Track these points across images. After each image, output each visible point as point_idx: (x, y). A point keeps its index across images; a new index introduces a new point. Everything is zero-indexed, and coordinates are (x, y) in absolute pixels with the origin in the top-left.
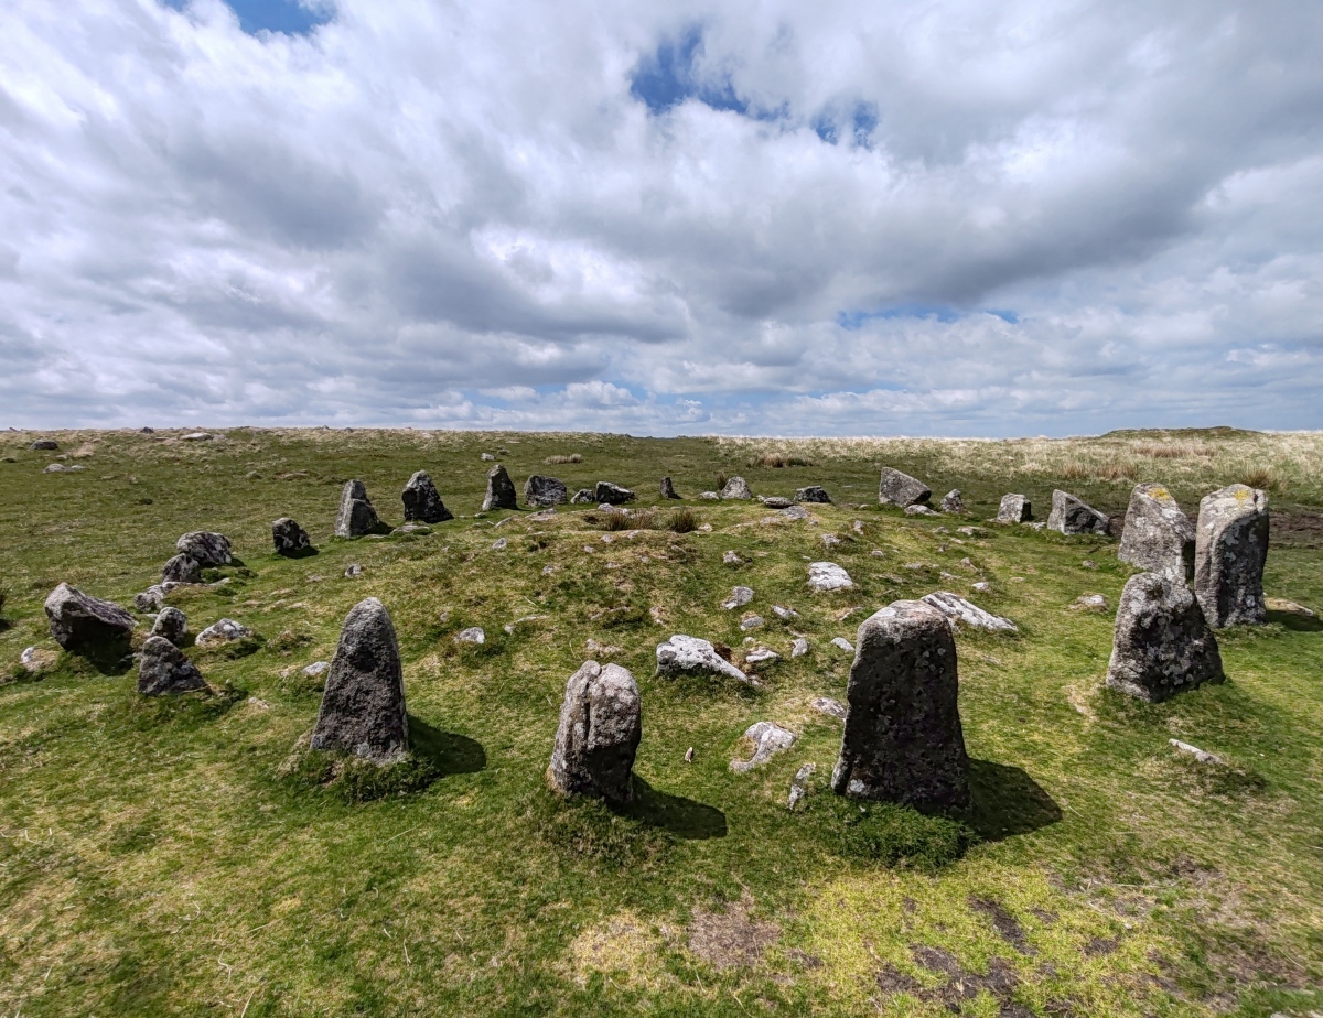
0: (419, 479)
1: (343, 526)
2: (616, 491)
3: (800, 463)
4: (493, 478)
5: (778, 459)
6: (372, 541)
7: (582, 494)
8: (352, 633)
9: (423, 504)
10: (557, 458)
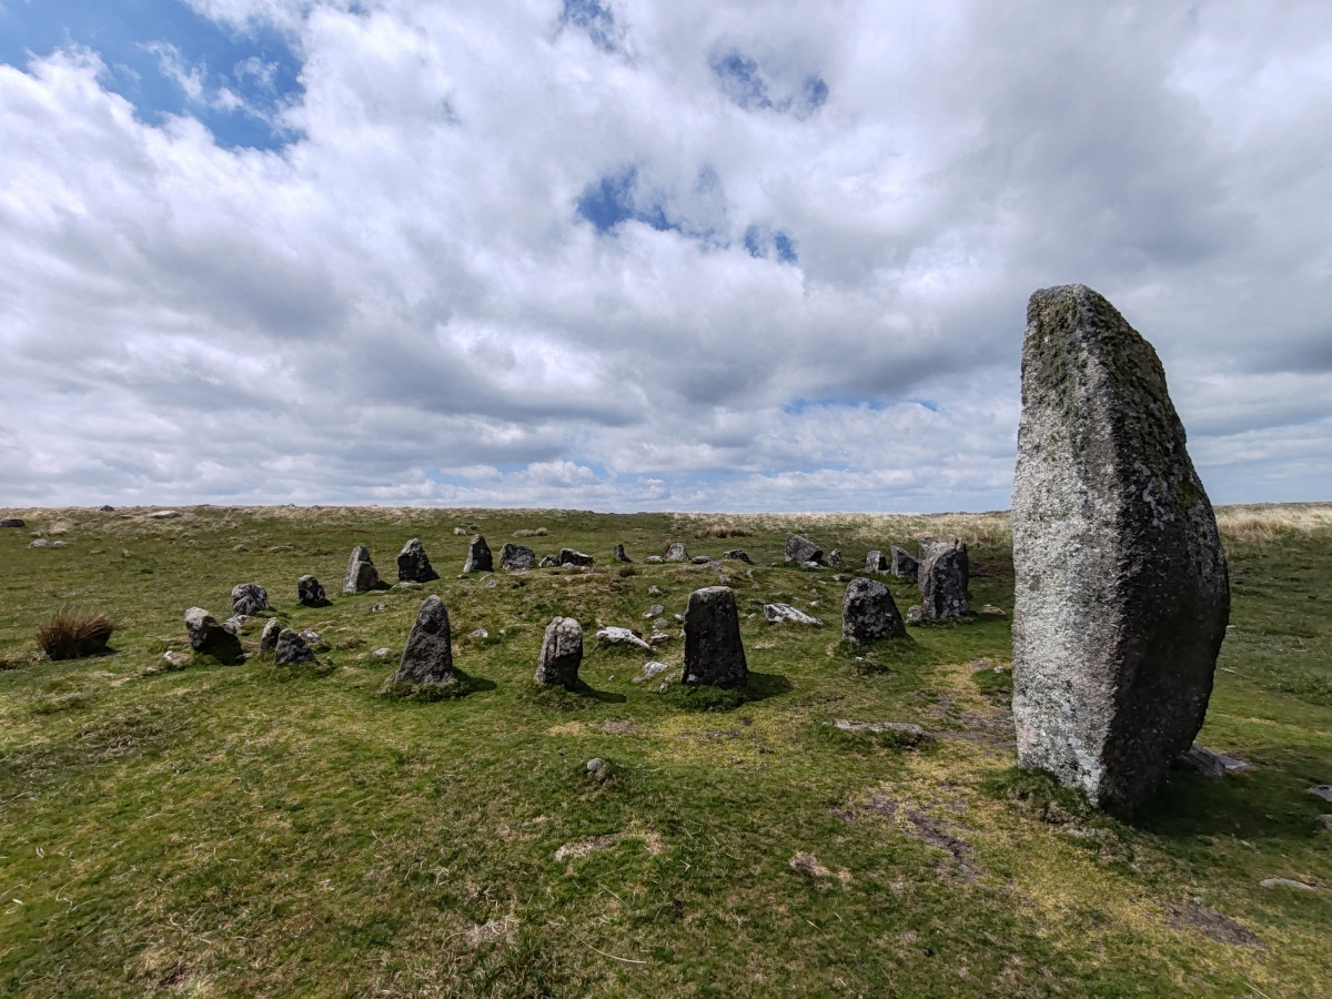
0: (412, 545)
1: (351, 584)
2: (577, 556)
3: (741, 534)
4: (474, 546)
5: (722, 531)
6: (375, 595)
7: (549, 559)
8: (425, 612)
9: (415, 566)
10: (526, 532)
